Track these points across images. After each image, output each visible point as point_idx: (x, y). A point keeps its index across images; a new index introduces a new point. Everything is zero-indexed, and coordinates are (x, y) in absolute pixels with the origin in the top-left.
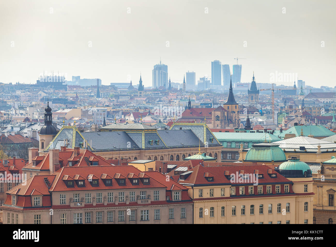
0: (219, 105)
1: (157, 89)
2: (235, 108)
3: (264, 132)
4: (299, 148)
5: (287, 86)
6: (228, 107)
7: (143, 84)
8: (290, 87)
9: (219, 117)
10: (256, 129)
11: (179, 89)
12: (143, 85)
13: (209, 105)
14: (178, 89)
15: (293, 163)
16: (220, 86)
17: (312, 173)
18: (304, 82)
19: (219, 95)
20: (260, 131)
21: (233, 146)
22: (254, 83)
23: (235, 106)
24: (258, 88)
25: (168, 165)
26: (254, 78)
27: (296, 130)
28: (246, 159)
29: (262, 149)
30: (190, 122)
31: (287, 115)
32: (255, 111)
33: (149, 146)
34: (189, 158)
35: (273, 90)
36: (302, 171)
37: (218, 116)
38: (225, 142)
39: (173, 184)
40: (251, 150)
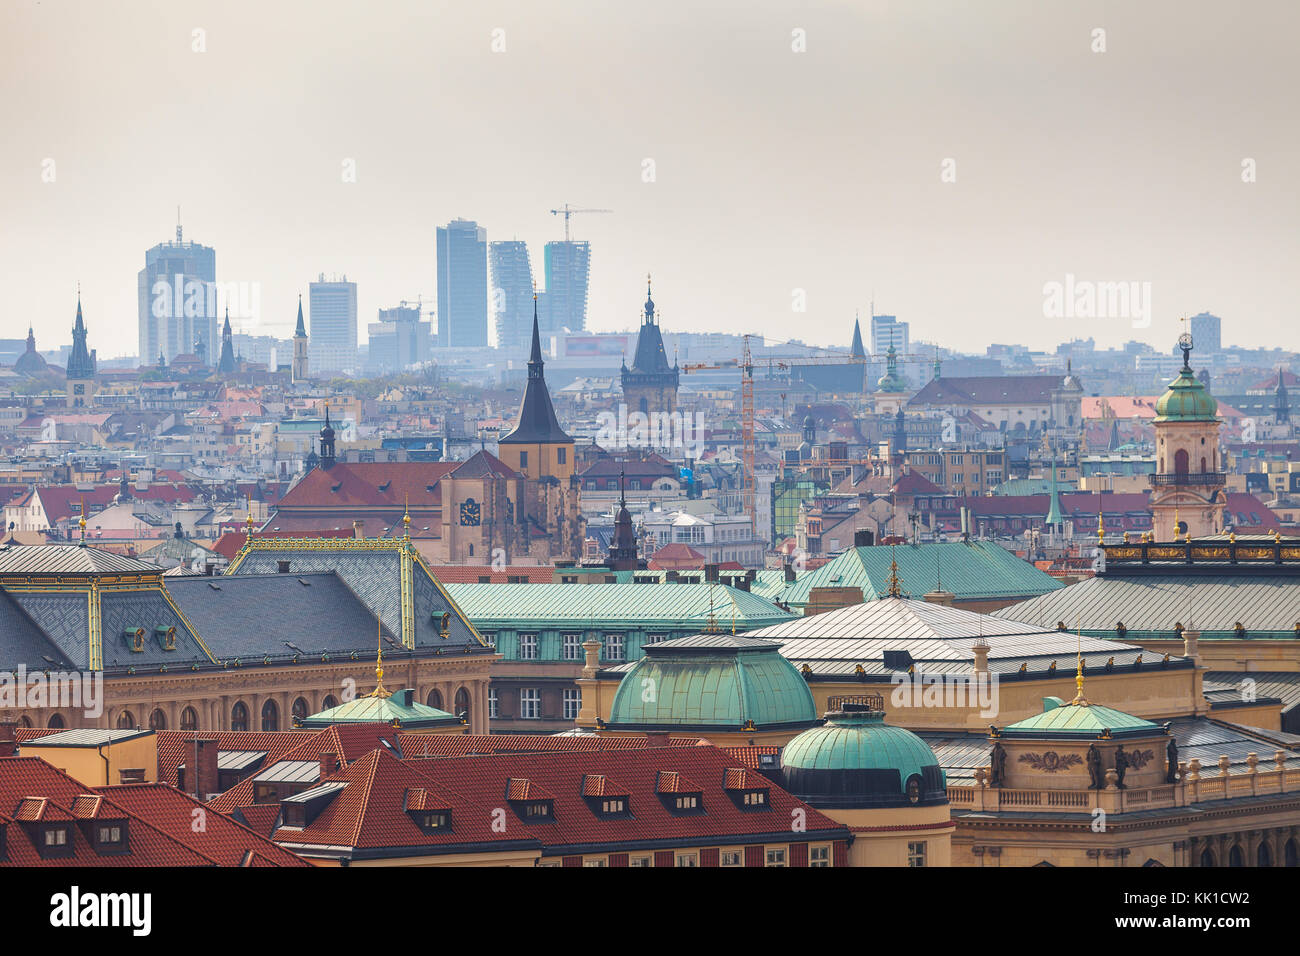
0: (478, 447)
1: (162, 367)
2: (559, 462)
3: (703, 580)
4: (882, 657)
5: (817, 349)
6: (524, 455)
7: (91, 343)
8: (831, 350)
9: (478, 506)
10: (667, 564)
11: (273, 369)
12: (94, 351)
13: (429, 447)
14: (267, 366)
15: (853, 733)
16: (484, 348)
17: (949, 782)
18: (905, 325)
19: (476, 395)
20: (682, 573)
21: (550, 651)
22: (651, 334)
23: (559, 449)
24: (673, 356)
25: (220, 755)
26: (650, 306)
27: (866, 567)
28: (616, 716)
29: (694, 668)
30: (329, 535)
31: (820, 492)
32: (660, 476)
33: (124, 658)
34: (327, 715)
35: (750, 369)
36: (894, 774)
37: (470, 501)
38: (508, 633)
39: (248, 851)
40: (640, 672)
